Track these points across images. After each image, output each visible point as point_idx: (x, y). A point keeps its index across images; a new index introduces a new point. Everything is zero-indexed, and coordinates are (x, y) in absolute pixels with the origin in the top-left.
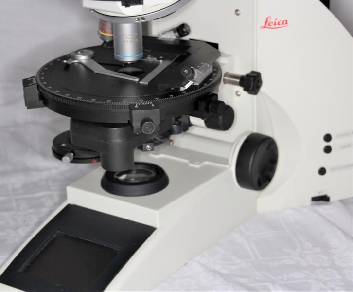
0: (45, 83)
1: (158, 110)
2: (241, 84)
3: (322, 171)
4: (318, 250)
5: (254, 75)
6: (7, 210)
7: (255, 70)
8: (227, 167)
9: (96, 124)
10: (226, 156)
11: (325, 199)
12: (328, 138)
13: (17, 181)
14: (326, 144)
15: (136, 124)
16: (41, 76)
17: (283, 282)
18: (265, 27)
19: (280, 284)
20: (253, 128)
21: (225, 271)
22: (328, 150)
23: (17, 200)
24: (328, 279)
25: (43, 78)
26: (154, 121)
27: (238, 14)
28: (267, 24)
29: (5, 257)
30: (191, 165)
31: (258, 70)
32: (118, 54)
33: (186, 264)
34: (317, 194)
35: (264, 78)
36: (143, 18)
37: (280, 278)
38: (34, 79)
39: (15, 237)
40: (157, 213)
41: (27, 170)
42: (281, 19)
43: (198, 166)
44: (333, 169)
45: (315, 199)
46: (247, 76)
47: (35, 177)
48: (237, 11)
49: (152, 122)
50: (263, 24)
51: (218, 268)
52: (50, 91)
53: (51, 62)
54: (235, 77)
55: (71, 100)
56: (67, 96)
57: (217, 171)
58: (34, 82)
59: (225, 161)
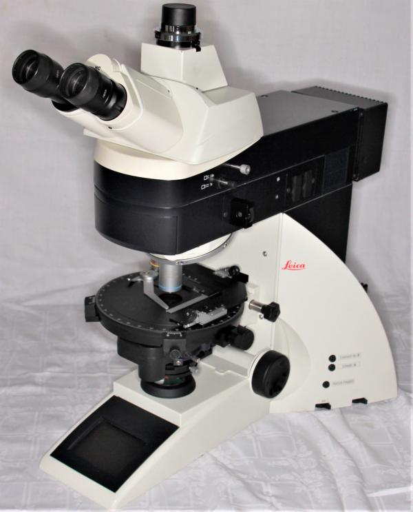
0: (102, 305)
1: (184, 340)
2: (263, 311)
3: (326, 385)
4: (310, 453)
5: (274, 306)
6: (70, 387)
7: (275, 302)
8: (246, 377)
9: (137, 344)
10: (246, 367)
11: (326, 406)
12: (332, 358)
13: (82, 360)
14: (331, 363)
15: (166, 350)
16: (99, 297)
17: (274, 483)
18: (286, 268)
19: (272, 485)
20: (271, 345)
21: (231, 467)
22: (332, 368)
23: (80, 378)
24: (311, 482)
25: (101, 300)
26: (181, 349)
27: (265, 255)
28: (288, 266)
29: (64, 431)
30: (217, 372)
31: (278, 302)
32: (161, 284)
33: (202, 456)
34: (320, 402)
35: (281, 308)
36: (182, 262)
37: (273, 478)
38: (94, 298)
39: (72, 413)
40: (180, 415)
41: (92, 351)
42: (299, 263)
43: (222, 374)
44: (335, 383)
45: (318, 406)
46: (268, 306)
47: (97, 358)
48: (264, 252)
49: (179, 350)
50: (285, 266)
51: (226, 462)
52: (105, 313)
53: (108, 284)
54: (258, 305)
55: (122, 325)
56: (118, 320)
57: (238, 380)
58: (94, 301)
59: (244, 372)
